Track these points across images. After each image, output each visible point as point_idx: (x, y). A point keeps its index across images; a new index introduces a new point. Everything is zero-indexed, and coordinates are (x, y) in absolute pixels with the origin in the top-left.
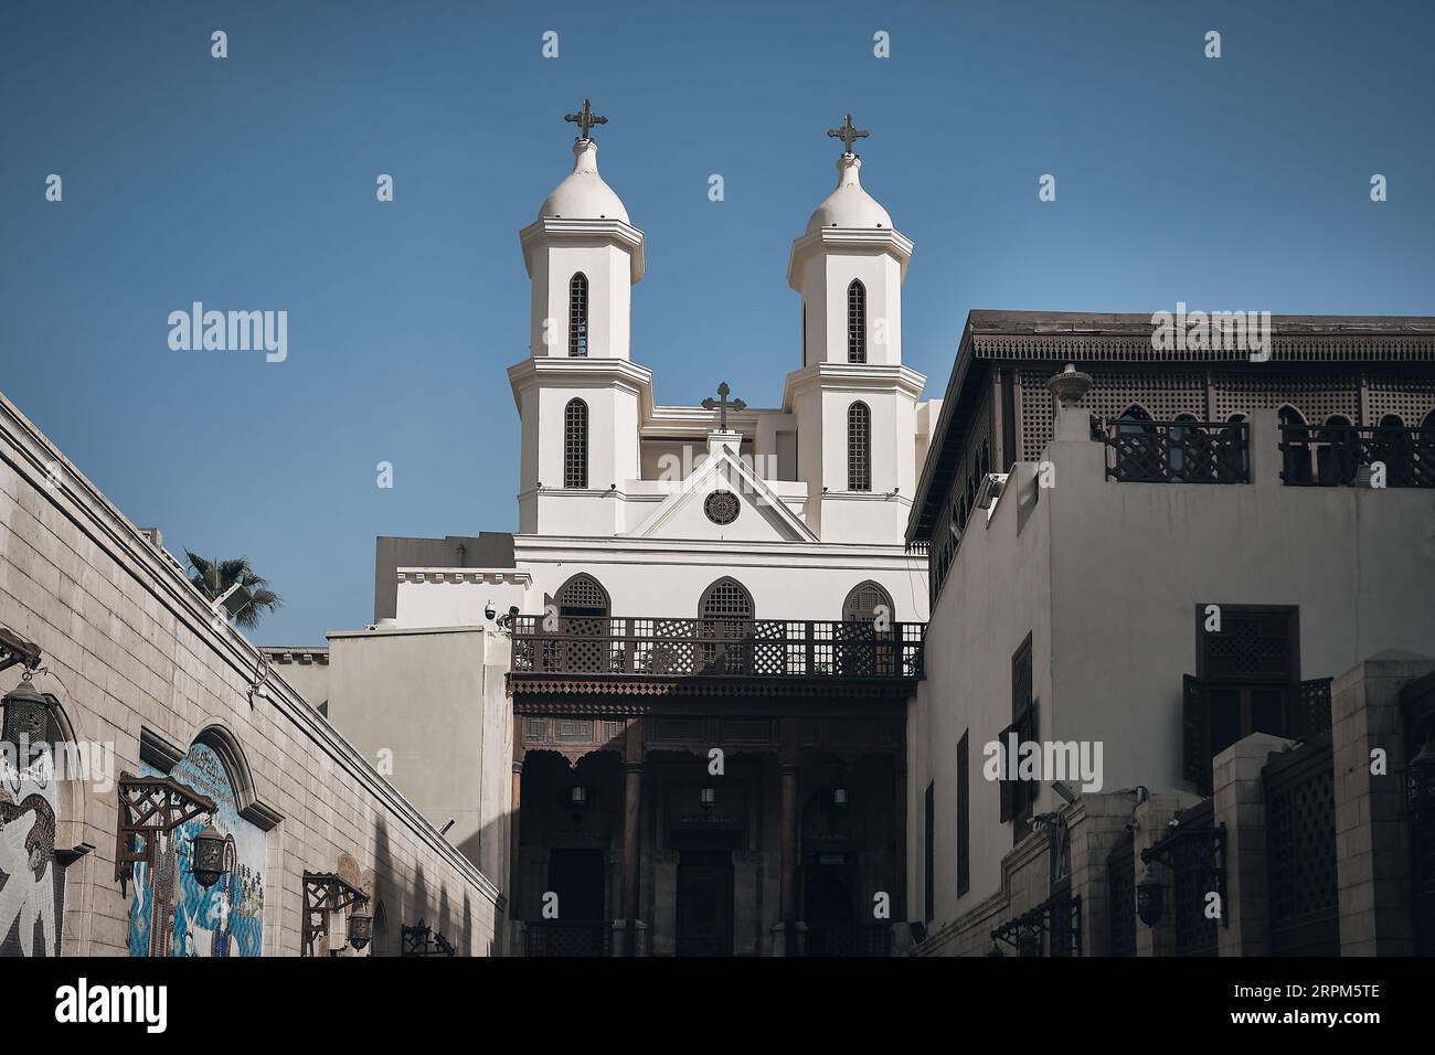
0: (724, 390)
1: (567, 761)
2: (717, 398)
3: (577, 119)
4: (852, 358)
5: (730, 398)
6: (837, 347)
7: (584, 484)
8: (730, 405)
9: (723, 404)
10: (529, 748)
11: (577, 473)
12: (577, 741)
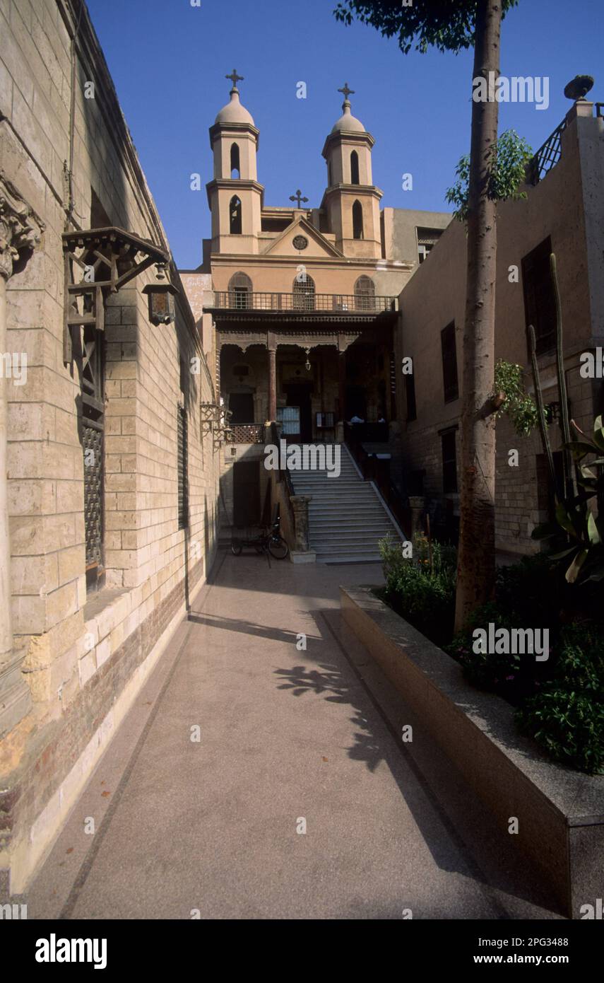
0: (299, 193)
1: (241, 349)
2: (296, 196)
3: (231, 77)
4: (353, 183)
5: (301, 197)
6: (347, 178)
7: (241, 233)
8: (301, 199)
9: (299, 199)
10: (223, 343)
11: (236, 227)
12: (243, 341)
